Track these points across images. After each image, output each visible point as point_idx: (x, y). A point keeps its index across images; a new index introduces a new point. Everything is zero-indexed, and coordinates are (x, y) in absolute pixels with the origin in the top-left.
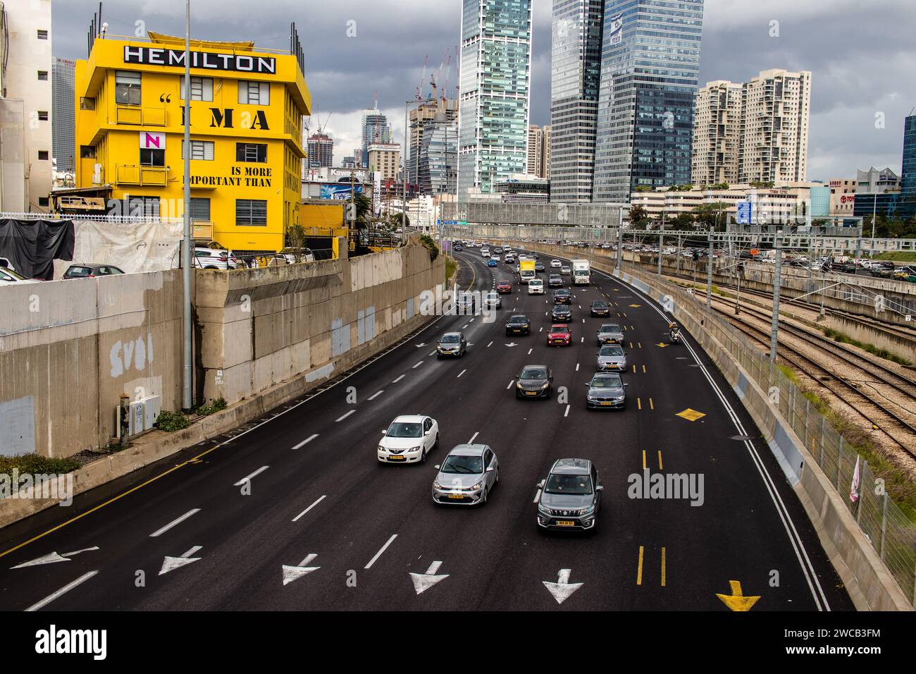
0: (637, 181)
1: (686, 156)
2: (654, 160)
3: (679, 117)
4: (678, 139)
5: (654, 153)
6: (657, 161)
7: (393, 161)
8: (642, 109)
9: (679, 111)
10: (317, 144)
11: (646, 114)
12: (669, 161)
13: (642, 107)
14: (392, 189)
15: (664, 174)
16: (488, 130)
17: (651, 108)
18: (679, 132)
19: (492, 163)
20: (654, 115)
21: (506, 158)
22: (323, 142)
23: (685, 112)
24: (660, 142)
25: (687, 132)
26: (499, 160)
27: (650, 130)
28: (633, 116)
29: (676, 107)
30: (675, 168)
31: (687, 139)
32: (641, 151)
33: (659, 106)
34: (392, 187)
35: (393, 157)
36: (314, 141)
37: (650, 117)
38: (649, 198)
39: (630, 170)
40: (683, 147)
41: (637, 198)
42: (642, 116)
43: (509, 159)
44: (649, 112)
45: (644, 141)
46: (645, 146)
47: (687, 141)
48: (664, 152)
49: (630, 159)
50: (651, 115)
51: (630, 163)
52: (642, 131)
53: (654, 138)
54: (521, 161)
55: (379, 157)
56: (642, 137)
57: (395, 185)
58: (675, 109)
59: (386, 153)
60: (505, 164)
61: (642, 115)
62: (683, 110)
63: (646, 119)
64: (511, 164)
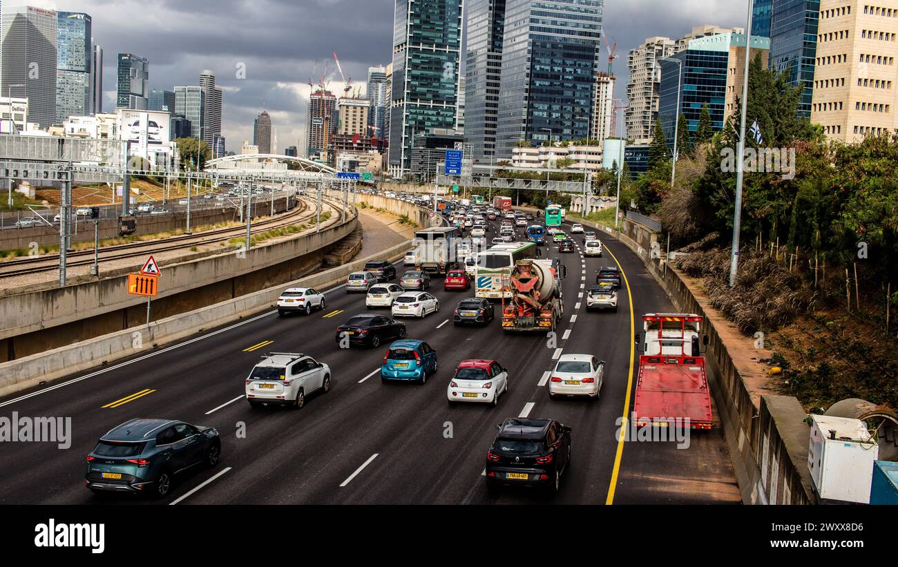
0: (531, 136)
1: (586, 111)
2: (550, 115)
3: (579, 71)
4: (578, 94)
5: (550, 108)
6: (554, 116)
7: (362, 116)
8: (539, 61)
9: (579, 65)
10: (319, 100)
11: (543, 67)
12: (567, 116)
13: (538, 59)
14: (358, 144)
15: (562, 131)
16: (417, 83)
17: (548, 61)
18: (579, 86)
19: (420, 118)
20: (552, 68)
21: (435, 112)
22: (325, 97)
23: (586, 66)
24: (560, 97)
25: (587, 86)
26: (427, 114)
27: (547, 83)
28: (528, 69)
29: (575, 60)
30: (573, 124)
31: (587, 94)
32: (536, 105)
33: (558, 58)
34: (359, 141)
35: (362, 112)
36: (317, 97)
37: (547, 70)
38: (528, 154)
39: (525, 125)
40: (582, 102)
41: (518, 154)
42: (538, 69)
43: (438, 114)
44: (545, 65)
45: (540, 95)
46: (542, 100)
47: (587, 96)
48: (562, 107)
49: (525, 114)
50: (548, 68)
51: (525, 117)
52: (537, 85)
53: (551, 92)
54: (450, 116)
55: (347, 111)
56: (539, 90)
57: (362, 141)
58: (575, 62)
59: (355, 107)
60: (434, 118)
61: (538, 67)
62: (584, 63)
63: (542, 72)
64: (440, 119)
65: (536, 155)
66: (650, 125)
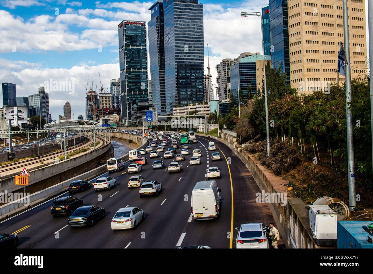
0: (180, 103)
1: (201, 90)
2: (187, 93)
3: (197, 75)
4: (197, 84)
5: (187, 90)
6: (189, 94)
7: (109, 100)
8: (180, 72)
9: (197, 72)
10: (91, 95)
11: (182, 74)
12: (194, 93)
13: (180, 71)
14: (109, 112)
15: (192, 99)
16: (131, 85)
17: (184, 71)
18: (198, 81)
19: (134, 99)
20: (186, 74)
21: (139, 96)
22: (93, 94)
23: (199, 72)
24: (189, 86)
25: (201, 80)
26: (136, 97)
27: (184, 81)
28: (176, 75)
29: (195, 70)
30: (197, 96)
31: (201, 83)
32: (181, 90)
33: (188, 70)
36: (89, 94)
37: (184, 75)
38: (179, 110)
39: (177, 98)
40: (200, 87)
41: (175, 110)
42: (180, 75)
43: (141, 97)
44: (183, 73)
45: (182, 85)
46: (183, 88)
47: (201, 84)
48: (191, 89)
49: (177, 93)
50: (184, 74)
51: (177, 95)
52: (181, 81)
53: (186, 84)
54: (146, 97)
55: (103, 99)
56: (181, 84)
57: (110, 110)
58: (195, 71)
59: (106, 97)
60: (139, 99)
61: (180, 74)
62: (199, 71)
63: (182, 76)
64: (142, 98)
65: (183, 110)
66: (227, 94)
